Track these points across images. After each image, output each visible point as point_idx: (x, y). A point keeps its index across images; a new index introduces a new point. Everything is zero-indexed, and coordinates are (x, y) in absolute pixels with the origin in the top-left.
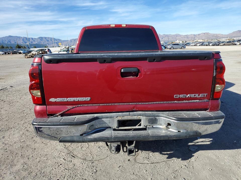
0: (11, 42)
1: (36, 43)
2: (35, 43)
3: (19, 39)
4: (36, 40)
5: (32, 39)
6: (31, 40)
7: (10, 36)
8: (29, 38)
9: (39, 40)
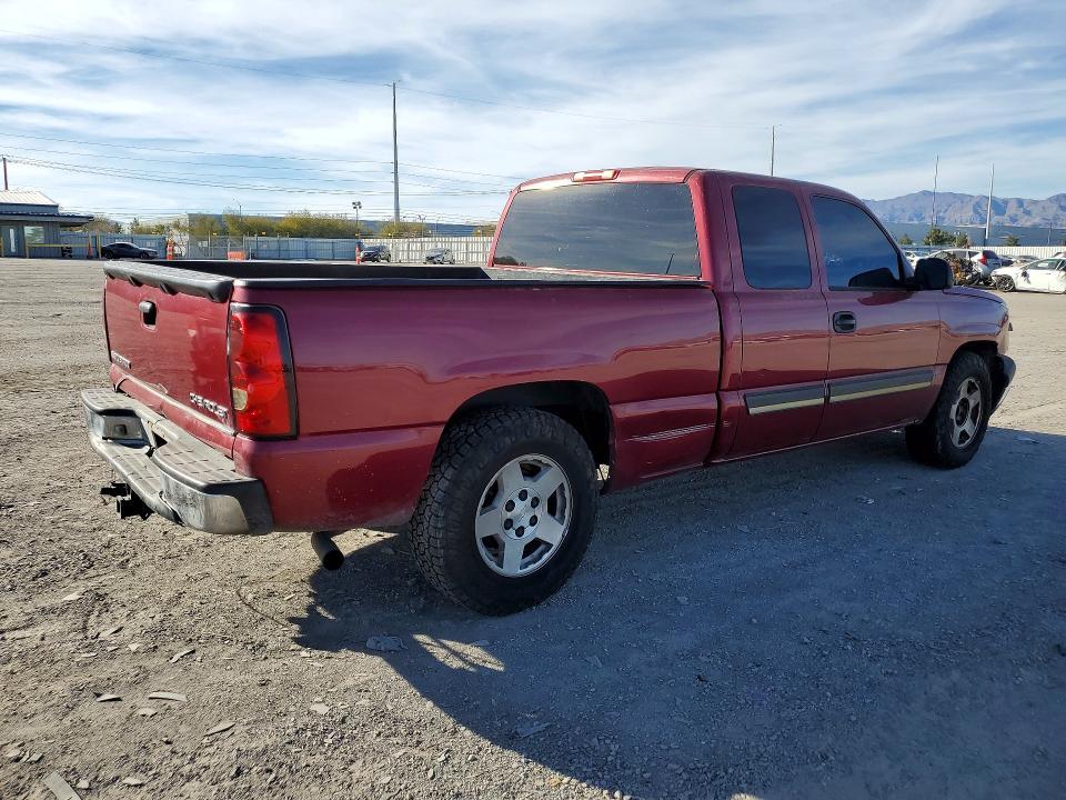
0: (924, 218)
1: (1037, 220)
2: (1028, 224)
3: (958, 204)
4: (1035, 210)
5: (1020, 202)
6: (1012, 210)
7: (925, 193)
8: (1006, 202)
9: (1053, 210)
